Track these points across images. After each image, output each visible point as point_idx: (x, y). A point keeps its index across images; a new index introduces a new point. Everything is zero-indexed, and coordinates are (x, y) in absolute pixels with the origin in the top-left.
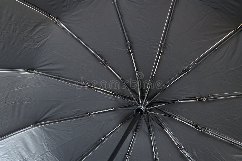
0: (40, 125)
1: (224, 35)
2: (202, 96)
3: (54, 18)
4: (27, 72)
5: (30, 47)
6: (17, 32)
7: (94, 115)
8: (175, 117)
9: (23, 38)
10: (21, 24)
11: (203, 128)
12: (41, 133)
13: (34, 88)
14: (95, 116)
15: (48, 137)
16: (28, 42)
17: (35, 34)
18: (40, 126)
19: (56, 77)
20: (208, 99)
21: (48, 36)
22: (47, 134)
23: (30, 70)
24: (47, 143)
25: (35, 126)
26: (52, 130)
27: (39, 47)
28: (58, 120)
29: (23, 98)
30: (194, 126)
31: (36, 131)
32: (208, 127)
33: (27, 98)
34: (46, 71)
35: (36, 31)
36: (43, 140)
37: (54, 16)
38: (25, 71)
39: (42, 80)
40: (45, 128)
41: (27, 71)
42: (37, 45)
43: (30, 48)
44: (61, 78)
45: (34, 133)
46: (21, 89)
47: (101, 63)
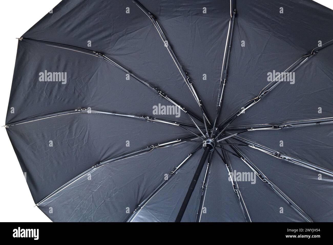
0: (142, 206)
1: (225, 30)
2: (256, 95)
3: (79, 110)
4: (95, 169)
5: (79, 147)
6: (58, 143)
7: (179, 170)
8: (249, 129)
9: (67, 144)
10: (56, 135)
11: (281, 124)
12: (147, 213)
13: (111, 178)
14: (181, 170)
15: (156, 213)
16: (74, 144)
17: (75, 134)
18: (142, 208)
19: (121, 157)
20: (263, 95)
21: (87, 128)
22: (153, 211)
23: (96, 165)
24: (158, 219)
25: (138, 210)
26: (155, 205)
27: (87, 142)
28: (152, 194)
29: (108, 193)
30: (272, 127)
31: (142, 214)
32: (285, 121)
33: (112, 191)
34: (110, 158)
35: (74, 131)
36: (153, 218)
37: (78, 108)
38: (93, 168)
39: (113, 167)
40: (148, 207)
41: (95, 167)
42: (85, 141)
43: (81, 148)
44: (126, 156)
45: (141, 217)
46: (101, 186)
47: (148, 121)
